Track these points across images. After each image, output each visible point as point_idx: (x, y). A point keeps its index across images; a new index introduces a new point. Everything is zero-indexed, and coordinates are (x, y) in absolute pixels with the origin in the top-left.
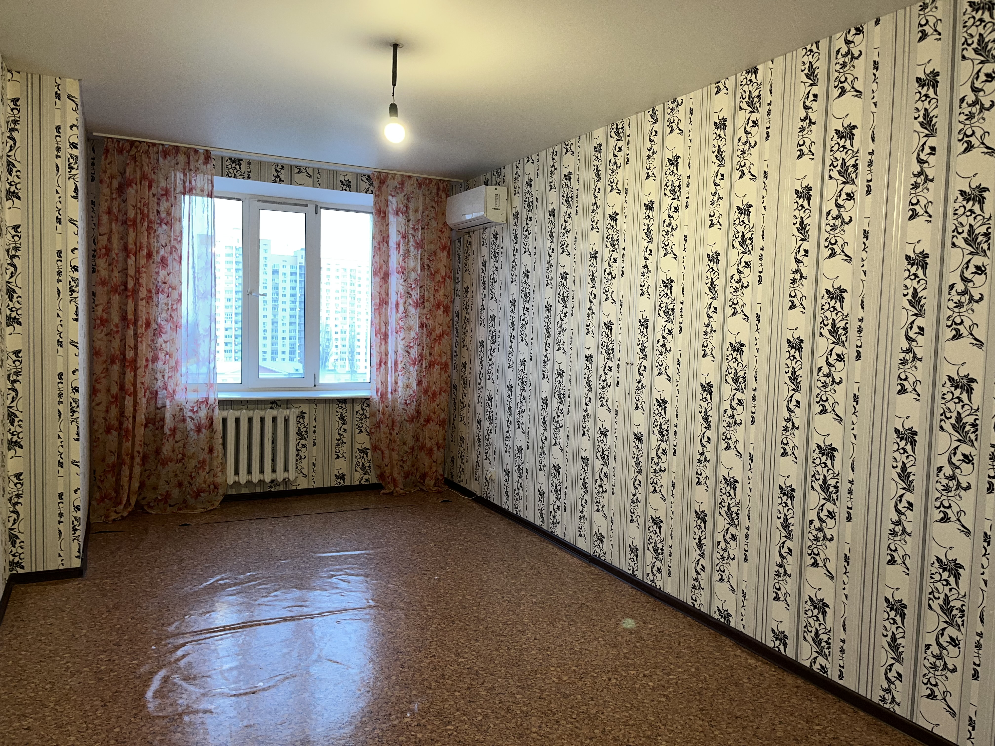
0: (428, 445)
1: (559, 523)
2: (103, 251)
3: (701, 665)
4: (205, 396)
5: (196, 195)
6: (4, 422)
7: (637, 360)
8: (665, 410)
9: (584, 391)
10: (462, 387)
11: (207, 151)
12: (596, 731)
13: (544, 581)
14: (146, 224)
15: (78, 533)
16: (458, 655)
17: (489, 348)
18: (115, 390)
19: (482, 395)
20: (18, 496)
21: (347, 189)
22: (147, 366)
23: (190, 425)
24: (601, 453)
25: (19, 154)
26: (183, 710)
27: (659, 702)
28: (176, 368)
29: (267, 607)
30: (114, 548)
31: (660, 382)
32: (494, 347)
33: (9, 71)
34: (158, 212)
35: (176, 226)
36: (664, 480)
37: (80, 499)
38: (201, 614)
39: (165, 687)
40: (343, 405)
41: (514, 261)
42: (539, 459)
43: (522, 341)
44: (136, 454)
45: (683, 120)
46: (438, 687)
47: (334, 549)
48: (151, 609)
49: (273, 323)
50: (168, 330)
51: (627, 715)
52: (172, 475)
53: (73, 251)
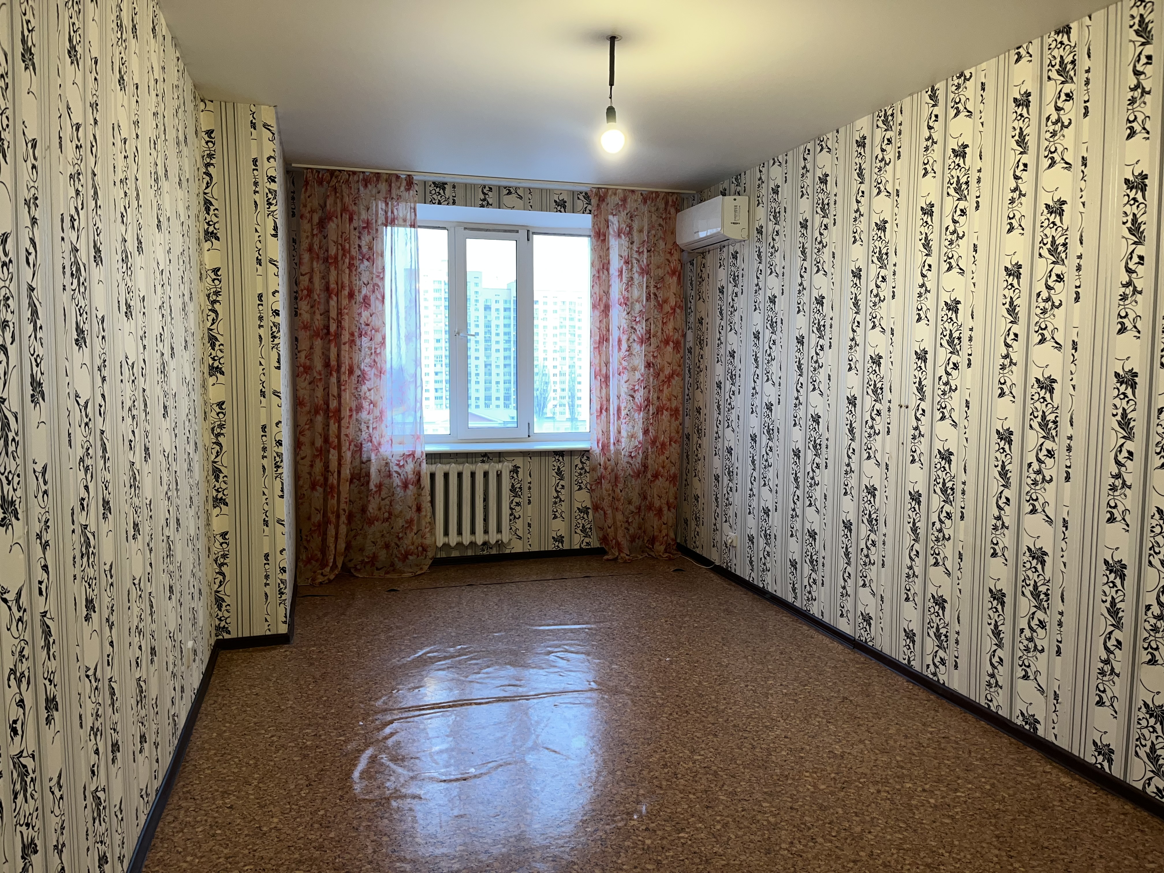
0: (657, 504)
1: (815, 600)
2: (305, 292)
3: (998, 781)
4: (412, 449)
5: (399, 226)
6: (209, 478)
7: (913, 401)
8: (950, 463)
9: (846, 440)
10: (695, 436)
11: (409, 175)
12: (862, 854)
13: (797, 669)
14: (347, 260)
15: (284, 597)
16: (693, 752)
17: (727, 389)
18: (319, 442)
19: (719, 446)
20: (224, 556)
21: (562, 210)
22: (351, 416)
23: (397, 481)
24: (867, 516)
25: (215, 191)
26: (391, 794)
27: (942, 823)
28: (380, 418)
29: (478, 685)
30: (321, 614)
31: (943, 429)
32: (733, 388)
33: (202, 101)
34: (360, 246)
35: (378, 262)
36: (948, 550)
37: (287, 560)
38: (409, 689)
39: (373, 767)
40: (561, 458)
41: (757, 285)
42: (790, 522)
43: (768, 380)
44: (342, 512)
45: (972, 99)
46: (670, 787)
47: (551, 622)
48: (358, 680)
49: (486, 366)
50: (372, 376)
51: (901, 836)
52: (378, 535)
53: (274, 293)
